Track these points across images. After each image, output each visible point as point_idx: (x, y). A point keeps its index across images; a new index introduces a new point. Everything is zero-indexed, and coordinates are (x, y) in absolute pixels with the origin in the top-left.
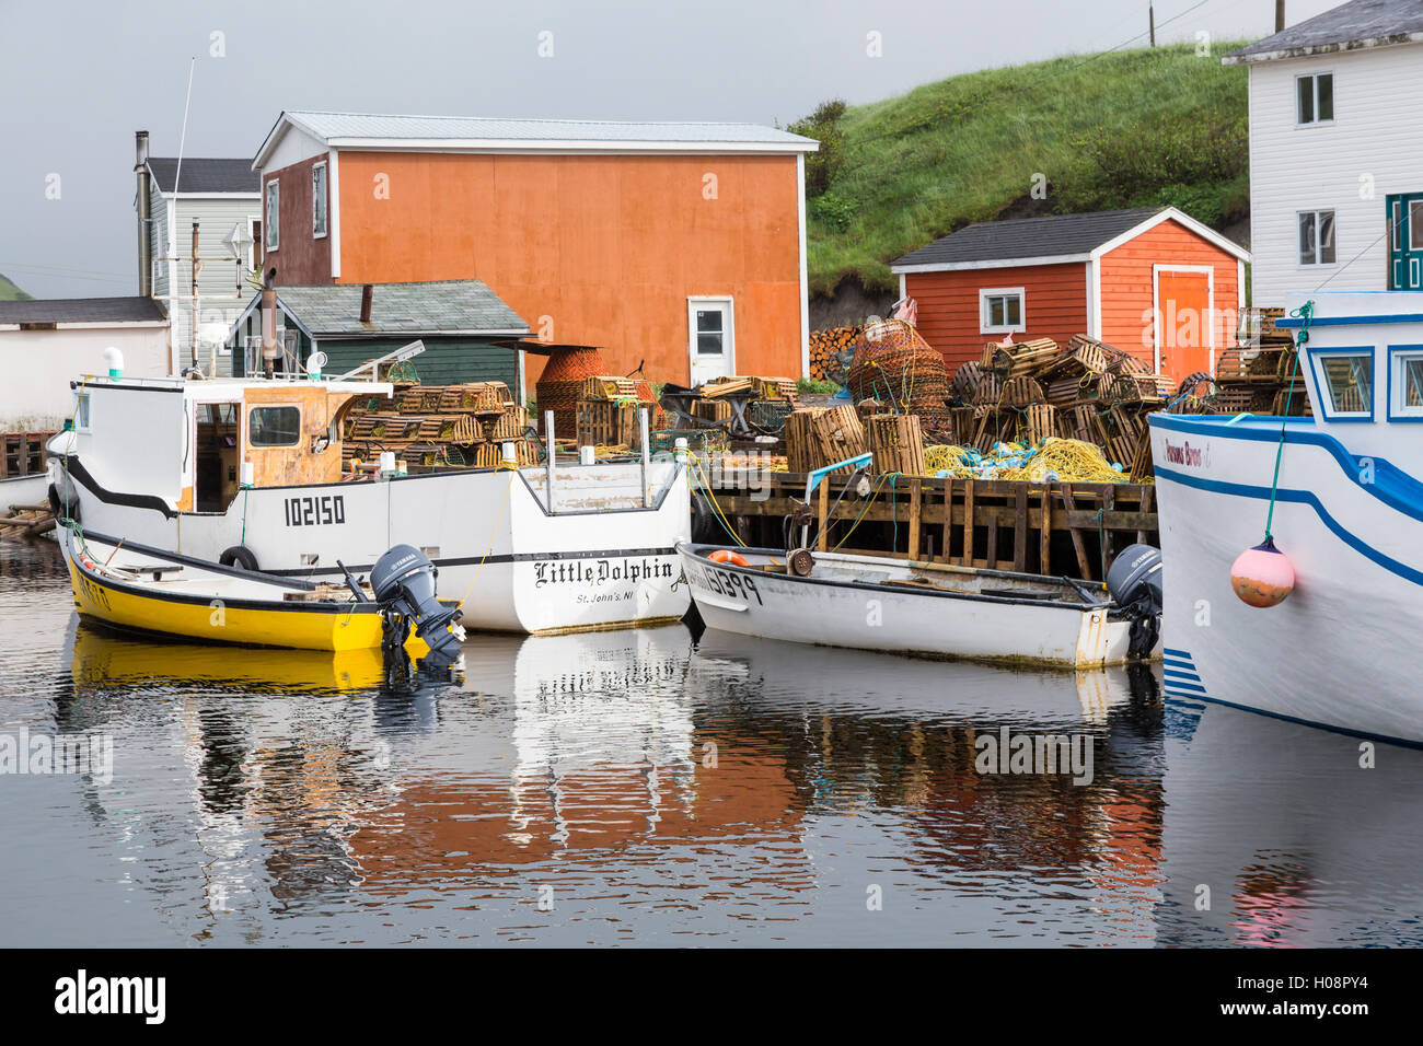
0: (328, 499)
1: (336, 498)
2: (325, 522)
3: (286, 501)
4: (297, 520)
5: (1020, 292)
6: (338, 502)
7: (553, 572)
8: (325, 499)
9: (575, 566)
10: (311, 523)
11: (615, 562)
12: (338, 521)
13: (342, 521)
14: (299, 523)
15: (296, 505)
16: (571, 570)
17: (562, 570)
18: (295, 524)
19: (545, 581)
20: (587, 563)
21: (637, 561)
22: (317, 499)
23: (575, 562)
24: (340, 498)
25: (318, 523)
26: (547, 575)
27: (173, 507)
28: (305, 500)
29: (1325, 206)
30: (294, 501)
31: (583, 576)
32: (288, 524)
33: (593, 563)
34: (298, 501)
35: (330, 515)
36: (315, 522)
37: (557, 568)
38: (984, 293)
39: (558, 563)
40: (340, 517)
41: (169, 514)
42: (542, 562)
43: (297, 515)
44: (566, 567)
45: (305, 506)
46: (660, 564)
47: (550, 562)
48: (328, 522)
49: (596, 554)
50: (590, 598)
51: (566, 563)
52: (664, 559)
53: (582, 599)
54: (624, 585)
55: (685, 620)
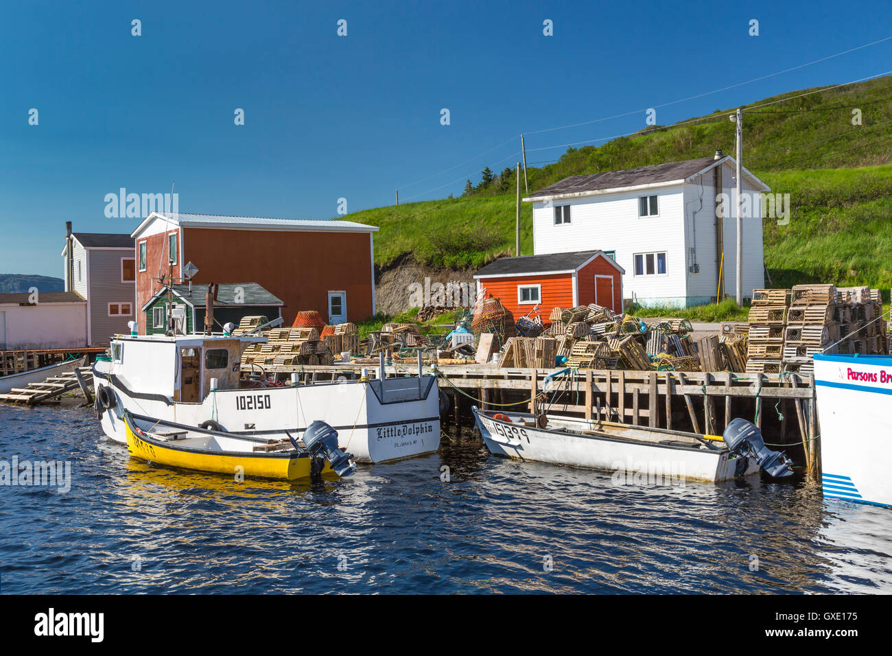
0: (261, 396)
1: (266, 396)
2: (259, 408)
3: (237, 398)
4: (243, 407)
5: (539, 286)
6: (267, 398)
7: (385, 432)
8: (259, 397)
9: (393, 429)
10: (252, 408)
11: (410, 426)
12: (266, 407)
13: (269, 407)
14: (245, 408)
15: (243, 399)
16: (392, 431)
17: (388, 431)
18: (242, 409)
19: (381, 437)
20: (398, 427)
21: (417, 425)
22: (255, 397)
23: (393, 427)
24: (268, 396)
25: (255, 408)
26: (382, 435)
27: (171, 400)
28: (248, 397)
30: (241, 397)
31: (397, 434)
32: (238, 409)
33: (400, 427)
34: (244, 397)
35: (262, 405)
36: (254, 408)
37: (386, 431)
38: (519, 287)
39: (386, 428)
40: (268, 405)
41: (169, 403)
42: (380, 428)
43: (242, 405)
44: (390, 430)
45: (249, 400)
46: (427, 426)
47: (383, 428)
48: (262, 408)
49: (402, 422)
50: (400, 444)
51: (390, 427)
52: (429, 423)
53: (396, 445)
54: (413, 437)
55: (439, 452)
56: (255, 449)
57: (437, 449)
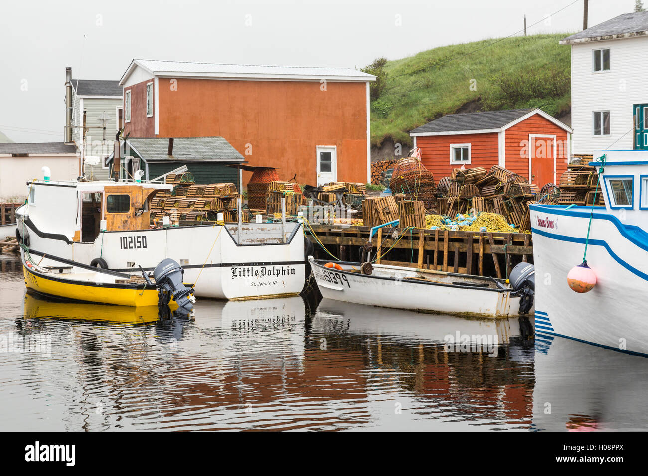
0: (139, 237)
1: (143, 237)
2: (138, 247)
3: (121, 238)
4: (125, 246)
5: (469, 145)
6: (144, 239)
7: (240, 272)
8: (138, 237)
9: (250, 269)
10: (132, 248)
11: (268, 268)
12: (144, 247)
13: (145, 247)
14: (126, 248)
15: (125, 239)
16: (248, 271)
17: (244, 271)
18: (125, 248)
19: (236, 276)
20: (256, 268)
21: (279, 267)
22: (134, 237)
23: (250, 268)
24: (145, 237)
25: (135, 248)
26: (237, 273)
27: (71, 240)
28: (129, 237)
29: (605, 109)
30: (124, 238)
31: (254, 274)
32: (121, 248)
33: (259, 268)
34: (126, 238)
35: (140, 245)
36: (134, 247)
37: (242, 270)
38: (452, 146)
39: (242, 268)
40: (144, 245)
41: (69, 243)
42: (235, 267)
43: (125, 245)
44: (246, 270)
45: (129, 240)
46: (290, 269)
47: (239, 267)
49: (260, 264)
50: (257, 284)
51: (246, 268)
52: (291, 267)
53: (253, 284)
54: (273, 278)
55: (301, 294)
56: (117, 281)
57: (300, 291)
